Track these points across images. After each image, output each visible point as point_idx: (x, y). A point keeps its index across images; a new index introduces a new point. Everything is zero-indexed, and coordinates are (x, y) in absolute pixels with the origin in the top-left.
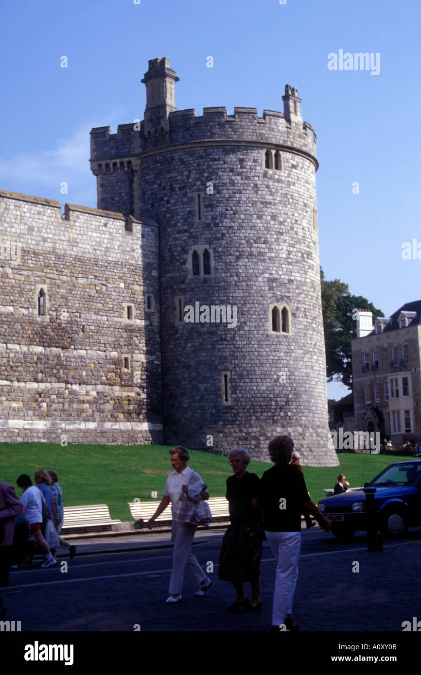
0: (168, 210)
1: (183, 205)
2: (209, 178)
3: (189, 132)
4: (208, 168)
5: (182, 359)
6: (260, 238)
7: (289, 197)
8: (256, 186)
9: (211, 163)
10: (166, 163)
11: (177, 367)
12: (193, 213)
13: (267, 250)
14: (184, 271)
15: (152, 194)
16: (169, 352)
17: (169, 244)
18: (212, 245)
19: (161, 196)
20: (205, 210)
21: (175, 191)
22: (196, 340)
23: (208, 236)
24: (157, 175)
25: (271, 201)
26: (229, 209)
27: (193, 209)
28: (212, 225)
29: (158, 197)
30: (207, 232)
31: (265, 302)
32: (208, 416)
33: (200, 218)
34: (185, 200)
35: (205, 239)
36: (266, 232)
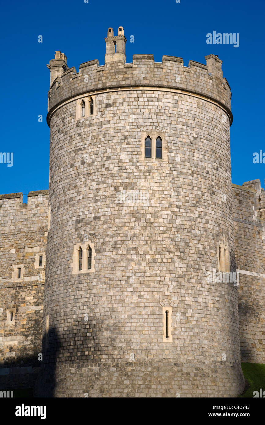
7: (101, 136)
25: (82, 147)
31: (71, 244)
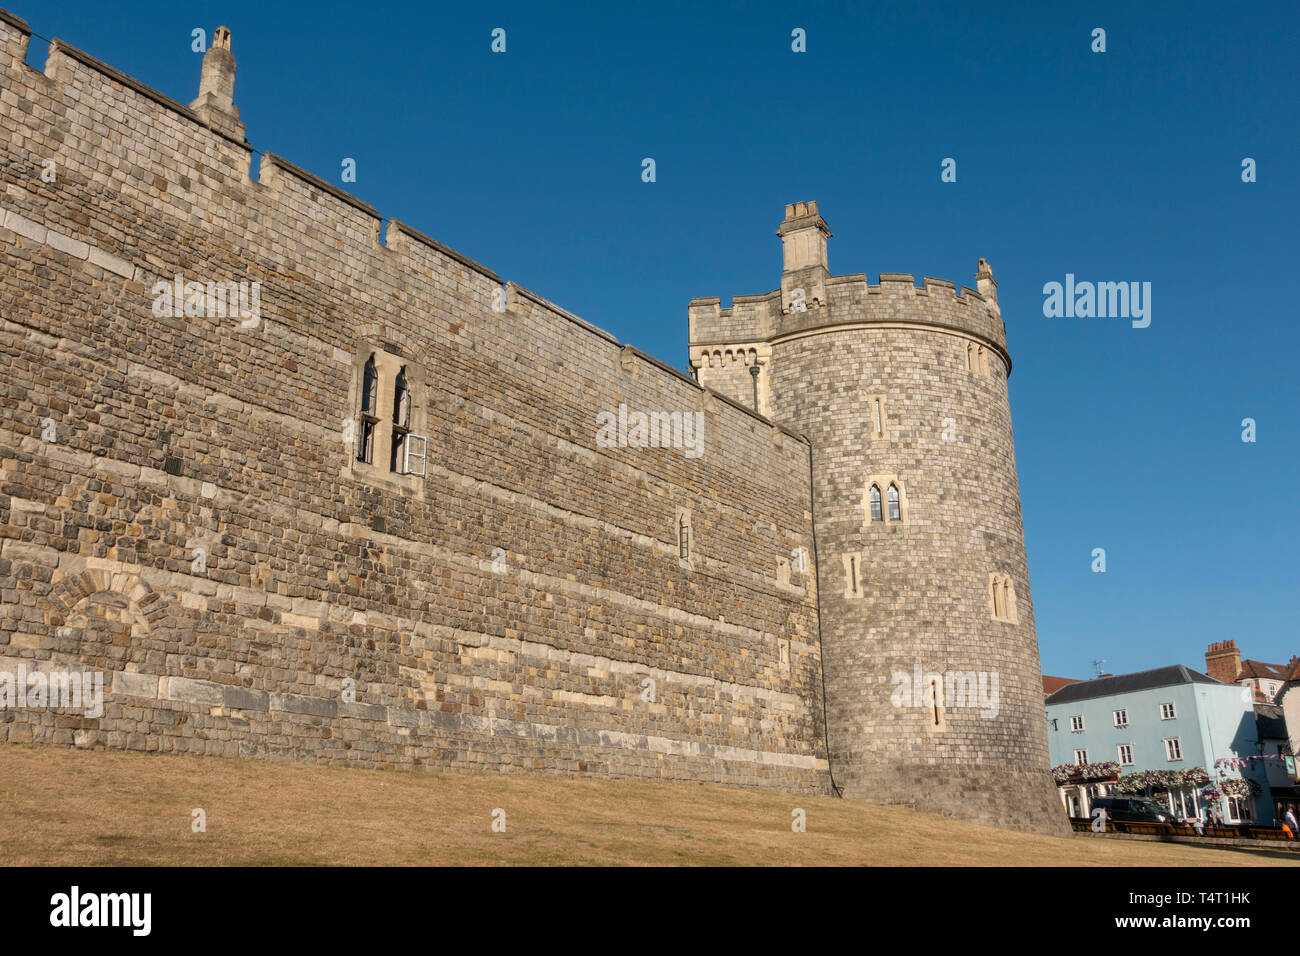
0: (825, 421)
1: (851, 413)
2: (893, 376)
3: (860, 306)
4: (890, 361)
5: (861, 654)
6: (969, 470)
8: (959, 393)
9: (895, 353)
10: (820, 351)
11: (851, 667)
12: (871, 425)
13: (979, 491)
14: (857, 514)
15: (796, 397)
16: (836, 642)
17: (829, 471)
18: (902, 477)
19: (813, 399)
20: (889, 422)
21: (837, 391)
22: (882, 624)
23: (895, 461)
24: (804, 369)
26: (926, 423)
27: (869, 420)
28: (901, 445)
29: (807, 401)
30: (895, 456)
31: (983, 570)
32: (910, 749)
33: (881, 434)
34: (855, 405)
35: (890, 465)
36: (975, 463)
